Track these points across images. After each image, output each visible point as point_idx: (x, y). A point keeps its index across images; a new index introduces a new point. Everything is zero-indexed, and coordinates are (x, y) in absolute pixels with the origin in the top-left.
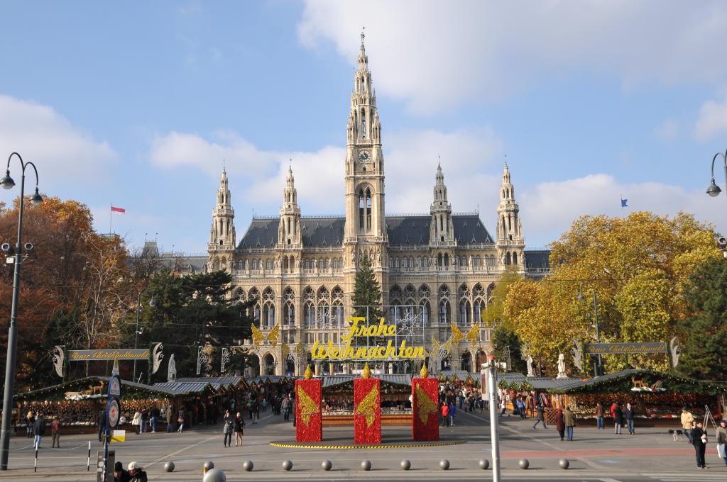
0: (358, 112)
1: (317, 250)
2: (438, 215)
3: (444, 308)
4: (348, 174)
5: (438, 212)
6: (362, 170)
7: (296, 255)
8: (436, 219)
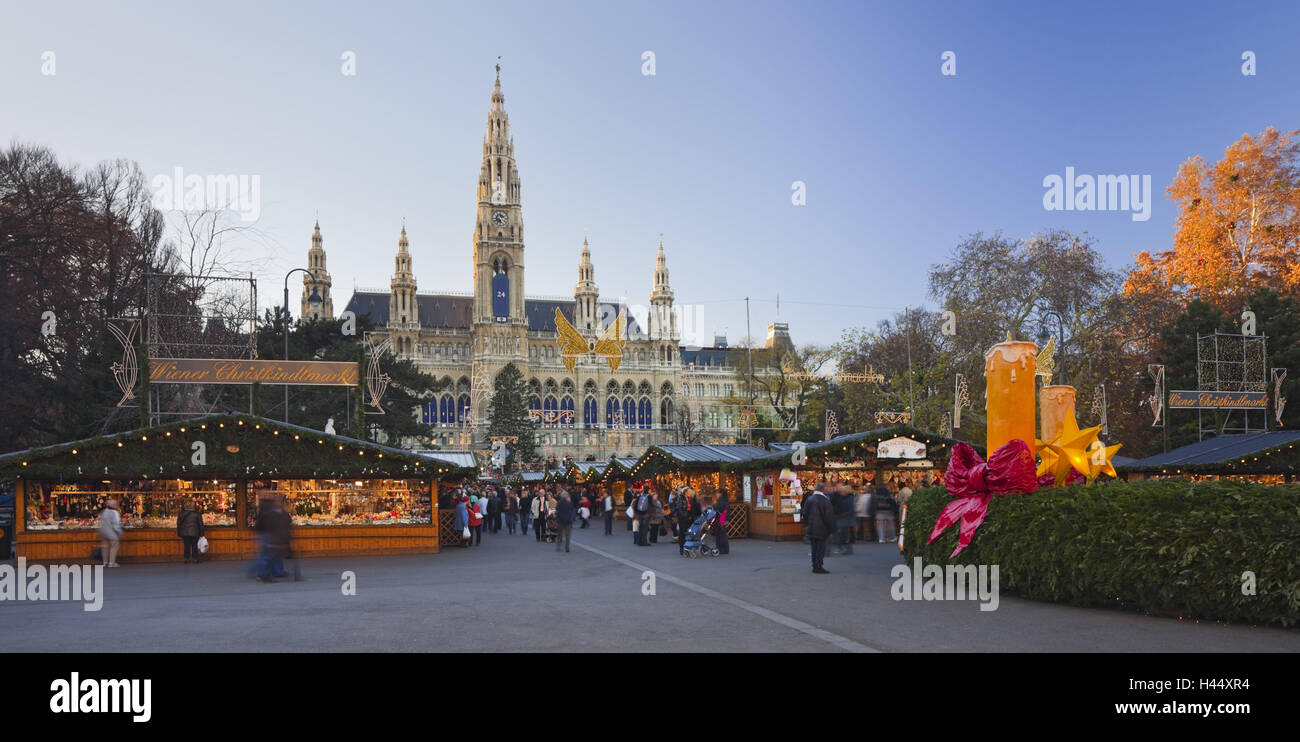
0: (492, 163)
1: (438, 333)
2: (584, 299)
3: (591, 409)
4: (481, 238)
5: (584, 294)
6: (497, 235)
7: (412, 336)
8: (581, 303)
